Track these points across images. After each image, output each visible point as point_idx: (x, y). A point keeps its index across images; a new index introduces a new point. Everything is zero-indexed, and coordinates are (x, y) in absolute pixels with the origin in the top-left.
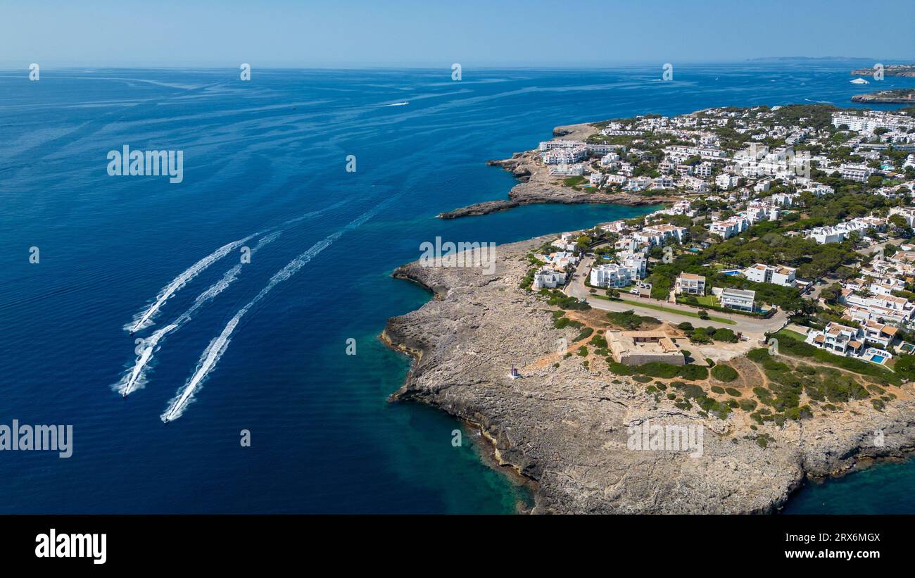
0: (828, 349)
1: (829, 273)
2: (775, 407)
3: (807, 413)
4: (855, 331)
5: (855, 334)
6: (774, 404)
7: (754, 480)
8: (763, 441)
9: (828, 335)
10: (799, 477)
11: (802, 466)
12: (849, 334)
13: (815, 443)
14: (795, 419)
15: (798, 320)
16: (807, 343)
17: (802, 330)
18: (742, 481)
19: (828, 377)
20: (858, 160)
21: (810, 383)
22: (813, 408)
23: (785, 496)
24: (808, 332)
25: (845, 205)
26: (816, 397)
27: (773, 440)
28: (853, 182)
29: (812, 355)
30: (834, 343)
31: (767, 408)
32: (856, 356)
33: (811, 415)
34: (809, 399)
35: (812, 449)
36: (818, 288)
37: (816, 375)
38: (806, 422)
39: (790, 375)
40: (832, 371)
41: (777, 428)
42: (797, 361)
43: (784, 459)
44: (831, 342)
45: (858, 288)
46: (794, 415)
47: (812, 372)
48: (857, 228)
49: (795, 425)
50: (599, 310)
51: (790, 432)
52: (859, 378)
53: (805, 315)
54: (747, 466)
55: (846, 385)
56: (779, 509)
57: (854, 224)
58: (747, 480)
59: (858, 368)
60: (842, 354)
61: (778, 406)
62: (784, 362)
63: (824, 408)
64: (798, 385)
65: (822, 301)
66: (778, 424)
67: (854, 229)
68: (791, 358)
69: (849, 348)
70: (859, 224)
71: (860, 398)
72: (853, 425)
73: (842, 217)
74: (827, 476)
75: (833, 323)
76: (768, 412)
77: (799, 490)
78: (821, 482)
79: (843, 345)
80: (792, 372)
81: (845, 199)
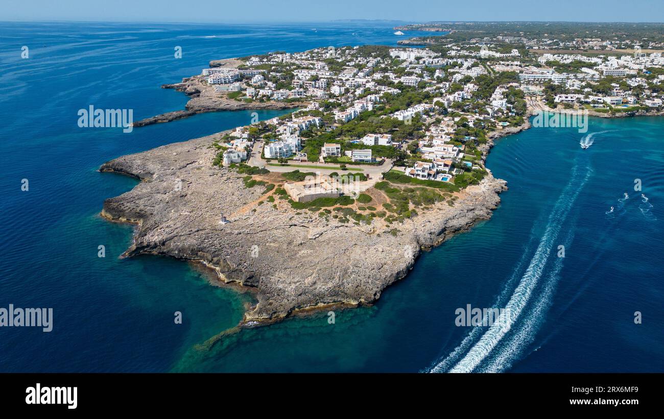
0: (418, 177)
1: (408, 137)
2: (396, 213)
3: (414, 213)
4: (431, 164)
5: (431, 166)
6: (395, 211)
7: (394, 255)
8: (394, 232)
9: (417, 168)
10: (418, 249)
11: (418, 243)
12: (428, 167)
13: (423, 229)
14: (409, 218)
15: (399, 163)
16: (406, 175)
17: (401, 169)
18: (388, 257)
19: (421, 192)
20: (410, 74)
21: (412, 197)
22: (417, 210)
23: (413, 261)
24: (405, 169)
25: (410, 98)
26: (417, 204)
27: (399, 231)
28: (410, 87)
29: (410, 181)
30: (421, 173)
31: (392, 214)
32: (433, 179)
33: (417, 214)
34: (414, 206)
35: (421, 232)
36: (405, 146)
37: (415, 192)
38: (415, 218)
39: (400, 194)
40: (423, 189)
41: (400, 224)
42: (402, 186)
43: (408, 240)
44: (419, 172)
45: (426, 143)
46: (408, 215)
47: (412, 191)
48: (419, 110)
49: (409, 221)
50: (275, 173)
51: (407, 226)
52: (437, 190)
53: (401, 160)
54: (389, 248)
55: (432, 194)
56: (411, 269)
57: (416, 108)
58: (390, 256)
59: (436, 185)
60: (426, 179)
61: (399, 212)
62: (396, 188)
63: (423, 209)
64: (406, 199)
65: (408, 152)
66: (400, 222)
67: (417, 111)
68: (399, 185)
69: (429, 175)
70: (420, 108)
71: (441, 201)
72: (440, 216)
73: (409, 105)
74: (432, 246)
75: (418, 162)
76: (393, 216)
77: (419, 257)
78: (430, 250)
79: (426, 174)
80: (401, 192)
81: (409, 95)
